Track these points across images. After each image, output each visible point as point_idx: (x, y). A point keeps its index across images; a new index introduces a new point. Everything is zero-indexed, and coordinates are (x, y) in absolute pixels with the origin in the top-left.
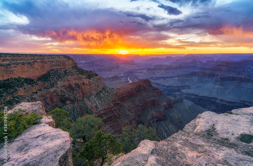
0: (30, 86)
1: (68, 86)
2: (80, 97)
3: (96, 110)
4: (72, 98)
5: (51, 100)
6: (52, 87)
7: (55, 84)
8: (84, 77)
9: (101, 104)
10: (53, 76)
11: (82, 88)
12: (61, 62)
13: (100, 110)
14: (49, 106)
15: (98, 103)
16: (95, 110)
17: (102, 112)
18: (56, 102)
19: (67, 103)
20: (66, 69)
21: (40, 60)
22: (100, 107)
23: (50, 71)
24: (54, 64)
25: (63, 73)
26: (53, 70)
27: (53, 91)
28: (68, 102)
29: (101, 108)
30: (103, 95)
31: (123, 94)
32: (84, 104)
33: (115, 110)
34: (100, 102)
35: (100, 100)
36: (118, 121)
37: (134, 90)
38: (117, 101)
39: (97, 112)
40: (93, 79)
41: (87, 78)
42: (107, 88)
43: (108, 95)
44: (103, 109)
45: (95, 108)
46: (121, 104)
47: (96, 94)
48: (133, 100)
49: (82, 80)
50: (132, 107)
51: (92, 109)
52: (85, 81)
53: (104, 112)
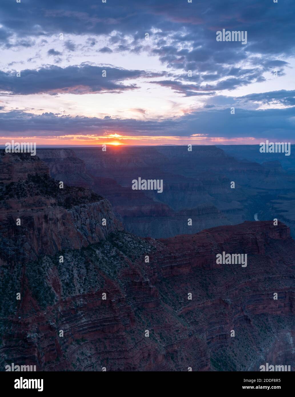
2: (30, 252)
3: (65, 294)
4: (11, 253)
8: (53, 201)
9: (85, 279)
11: (39, 230)
13: (78, 294)
15: (76, 275)
16: (62, 294)
17: (80, 302)
20: (13, 181)
22: (78, 286)
29: (79, 291)
30: (103, 252)
31: (175, 258)
32: (37, 271)
33: (119, 301)
34: (84, 271)
35: (86, 267)
36: (123, 338)
37: (213, 250)
38: (139, 275)
39: (64, 300)
40: (82, 209)
41: (60, 204)
42: (125, 234)
43: (118, 254)
44: (86, 292)
45: (62, 288)
46: (151, 286)
47: (80, 249)
48: (204, 282)
49: (43, 208)
50: (199, 304)
51: (55, 289)
52: (51, 213)
53: (86, 303)
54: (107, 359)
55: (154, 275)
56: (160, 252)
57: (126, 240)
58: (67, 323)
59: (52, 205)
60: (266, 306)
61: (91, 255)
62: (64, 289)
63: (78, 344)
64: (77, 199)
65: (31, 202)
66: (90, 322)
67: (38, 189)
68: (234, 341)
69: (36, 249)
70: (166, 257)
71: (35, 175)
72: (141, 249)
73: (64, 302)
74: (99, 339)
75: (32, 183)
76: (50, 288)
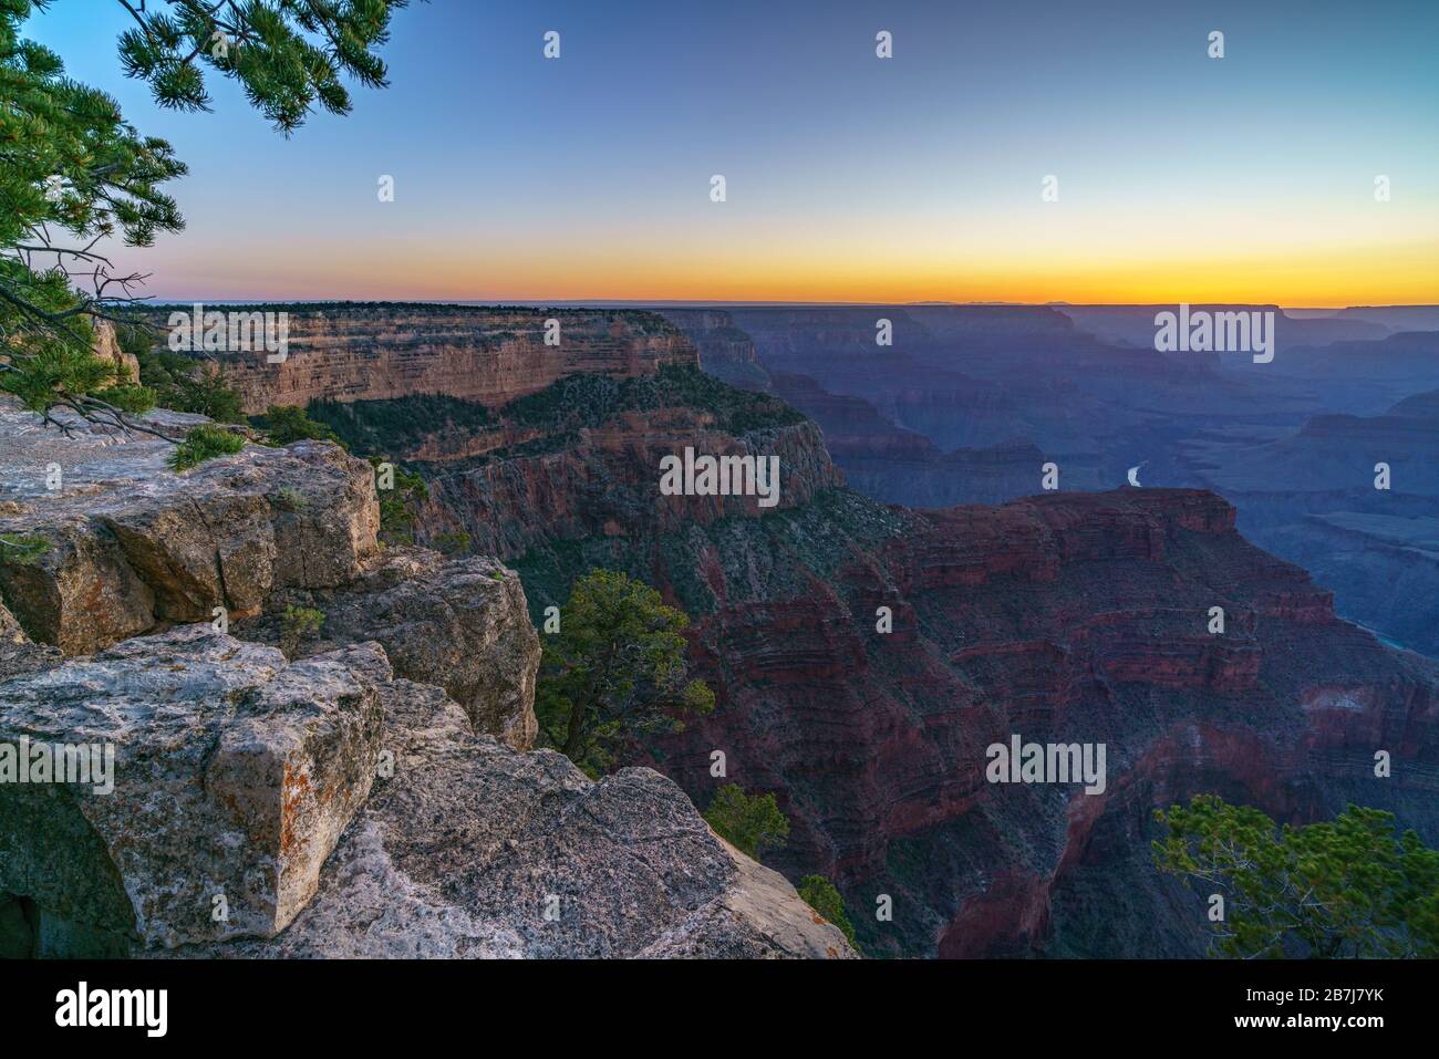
0: (467, 430)
1: (621, 455)
2: (667, 514)
3: (732, 598)
4: (633, 514)
5: (541, 501)
6: (550, 449)
7: (569, 437)
8: (708, 419)
9: (771, 575)
10: (569, 401)
12: (614, 339)
13: (757, 601)
14: (527, 525)
15: (752, 566)
16: (728, 598)
17: (762, 616)
18: (561, 517)
19: (607, 533)
20: (632, 375)
21: (528, 329)
22: (756, 587)
23: (567, 379)
24: (586, 347)
25: (616, 391)
26: (577, 375)
27: (552, 464)
28: (611, 527)
29: (760, 595)
30: (804, 527)
31: (953, 551)
32: (680, 551)
33: (837, 623)
34: (768, 559)
35: (773, 552)
36: (842, 690)
37: (1040, 542)
38: (877, 578)
39: (731, 609)
40: (764, 437)
41: (722, 426)
42: (849, 495)
43: (834, 533)
44: (771, 600)
45: (727, 587)
46: (902, 602)
47: (759, 516)
48: (1013, 605)
49: (689, 432)
50: (998, 647)
51: (714, 586)
52: (704, 442)
53: (772, 619)
54: (811, 720)
55: (906, 580)
56: (921, 536)
57: (849, 508)
58: (737, 649)
59: (706, 427)
60: (1149, 669)
61: (781, 531)
62: (730, 589)
63: (757, 686)
64: (754, 417)
65: (667, 418)
66: (779, 654)
67: (678, 394)
68: (1065, 724)
69: (676, 510)
70: (934, 548)
71: (671, 364)
72: (880, 527)
73: (731, 612)
74: (796, 685)
75: (668, 381)
76: (705, 585)
